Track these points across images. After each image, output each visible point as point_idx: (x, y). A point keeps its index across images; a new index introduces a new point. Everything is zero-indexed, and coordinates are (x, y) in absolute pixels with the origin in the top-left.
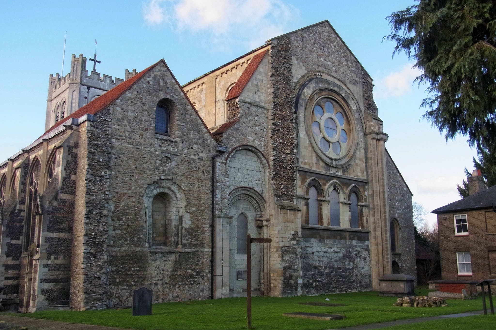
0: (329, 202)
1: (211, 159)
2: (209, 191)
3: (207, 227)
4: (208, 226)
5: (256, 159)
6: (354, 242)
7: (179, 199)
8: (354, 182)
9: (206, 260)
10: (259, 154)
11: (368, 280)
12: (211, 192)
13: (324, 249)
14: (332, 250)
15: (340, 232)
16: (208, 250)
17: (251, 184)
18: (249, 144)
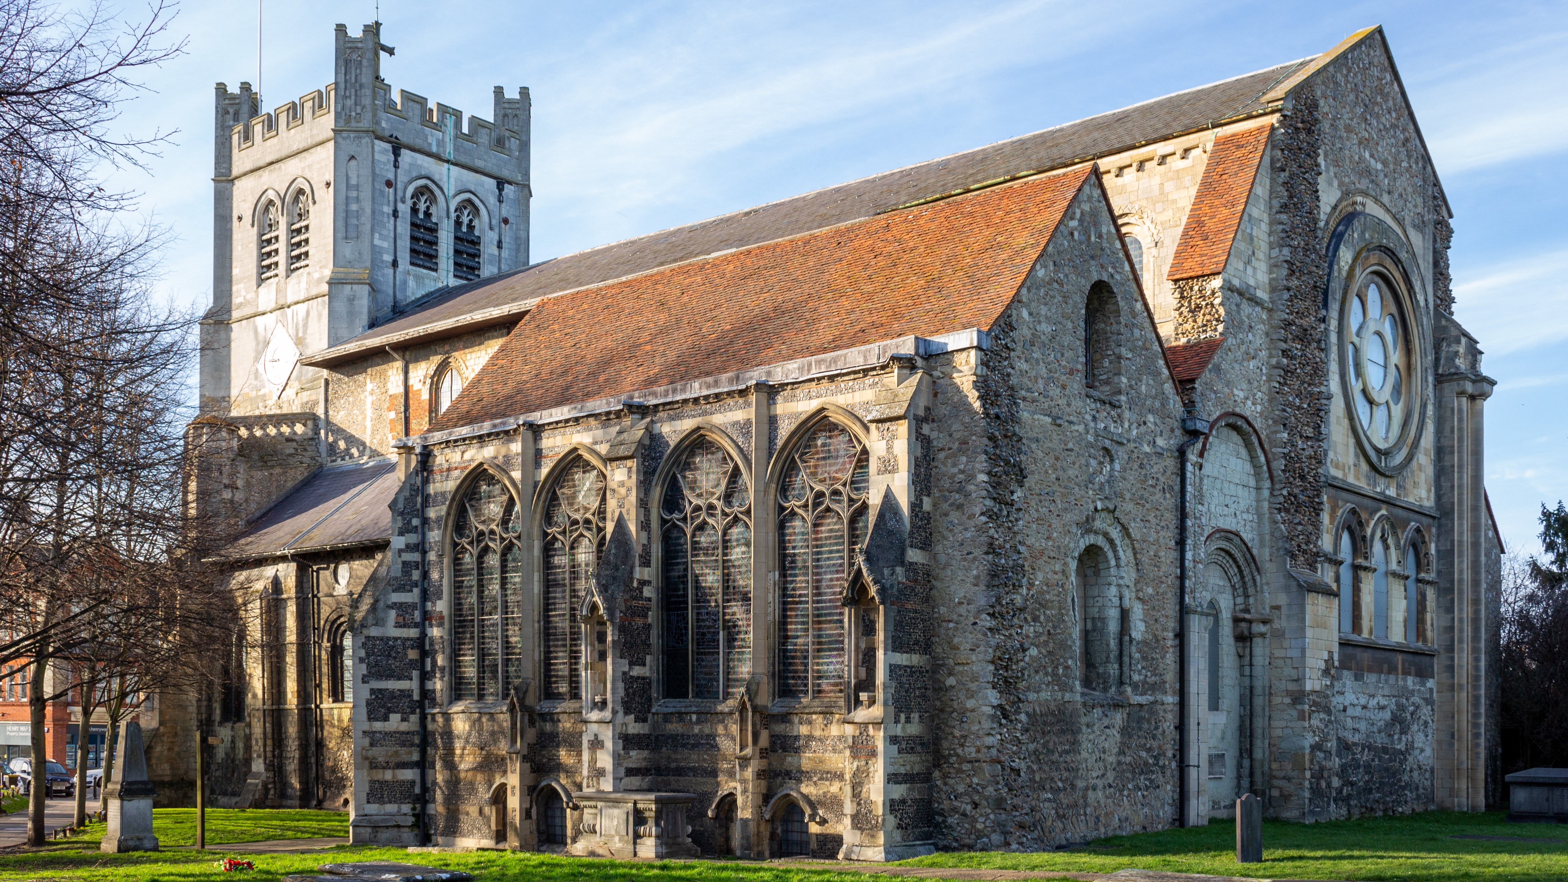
0: (1375, 570)
1: (1177, 454)
2: (1173, 543)
3: (1170, 641)
4: (1171, 635)
5: (1243, 452)
6: (1410, 680)
7: (1123, 564)
8: (1417, 516)
9: (1169, 723)
10: (1254, 439)
11: (1429, 782)
12: (1177, 543)
13: (1363, 701)
14: (1375, 701)
15: (1388, 654)
16: (1171, 699)
17: (1234, 521)
18: (1238, 410)
